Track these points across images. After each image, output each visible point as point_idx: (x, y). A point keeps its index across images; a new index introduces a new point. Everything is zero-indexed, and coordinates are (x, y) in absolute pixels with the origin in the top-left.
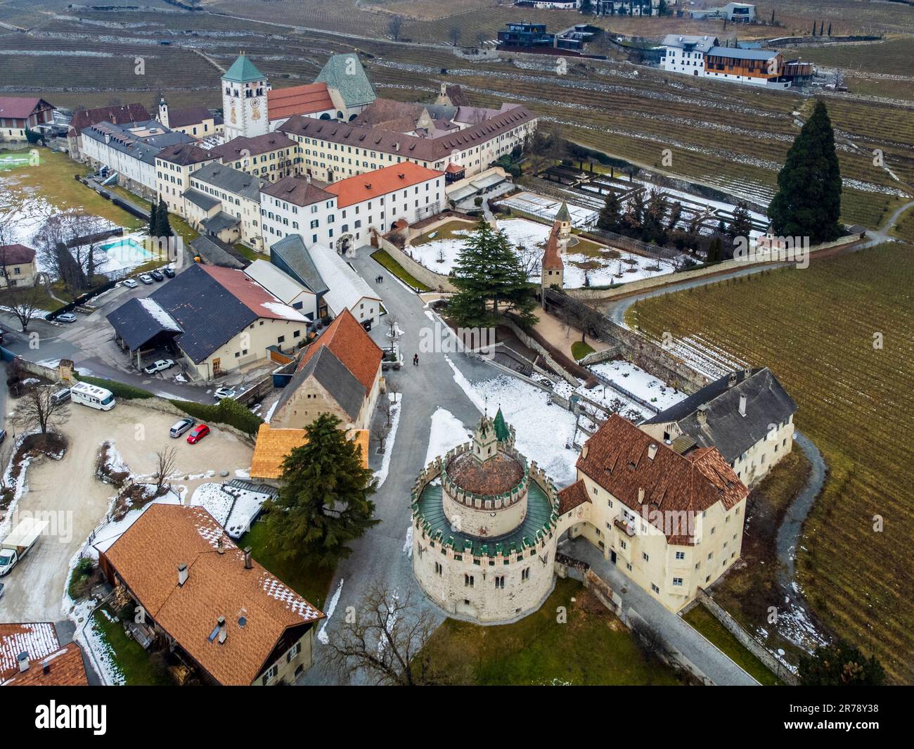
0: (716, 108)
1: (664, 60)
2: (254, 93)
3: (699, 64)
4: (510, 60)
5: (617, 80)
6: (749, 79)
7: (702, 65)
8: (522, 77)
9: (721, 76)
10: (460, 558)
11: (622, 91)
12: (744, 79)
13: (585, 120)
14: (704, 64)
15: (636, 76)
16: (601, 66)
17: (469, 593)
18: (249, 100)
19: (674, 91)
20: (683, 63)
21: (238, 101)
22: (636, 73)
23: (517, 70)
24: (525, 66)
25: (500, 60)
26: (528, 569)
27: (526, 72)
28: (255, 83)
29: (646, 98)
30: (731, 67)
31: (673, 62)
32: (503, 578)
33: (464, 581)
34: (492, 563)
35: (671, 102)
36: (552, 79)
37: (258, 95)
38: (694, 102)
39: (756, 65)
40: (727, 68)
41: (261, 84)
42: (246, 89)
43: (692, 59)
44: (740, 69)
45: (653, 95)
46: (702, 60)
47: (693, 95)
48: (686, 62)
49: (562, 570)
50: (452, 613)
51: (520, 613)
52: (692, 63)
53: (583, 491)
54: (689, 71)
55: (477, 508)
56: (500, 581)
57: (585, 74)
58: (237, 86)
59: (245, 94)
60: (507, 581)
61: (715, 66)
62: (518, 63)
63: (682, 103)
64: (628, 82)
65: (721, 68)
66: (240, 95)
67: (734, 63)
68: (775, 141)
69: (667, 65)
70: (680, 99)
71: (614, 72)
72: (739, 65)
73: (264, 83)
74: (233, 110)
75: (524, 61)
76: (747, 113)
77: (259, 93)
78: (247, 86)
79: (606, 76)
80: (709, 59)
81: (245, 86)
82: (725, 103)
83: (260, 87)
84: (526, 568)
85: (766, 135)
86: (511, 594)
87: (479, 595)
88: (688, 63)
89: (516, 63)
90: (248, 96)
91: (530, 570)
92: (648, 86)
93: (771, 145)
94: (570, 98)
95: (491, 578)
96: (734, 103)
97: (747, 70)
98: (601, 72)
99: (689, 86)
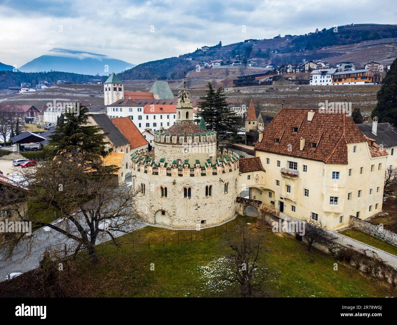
0: (338, 97)
1: (311, 82)
2: (118, 89)
3: (329, 81)
4: (239, 91)
5: (289, 93)
6: (355, 83)
7: (330, 81)
8: (244, 96)
9: (340, 84)
10: (157, 173)
11: (291, 97)
12: (353, 84)
13: (273, 109)
14: (331, 80)
15: (298, 90)
16: (281, 88)
17: (165, 203)
18: (115, 92)
19: (317, 93)
20: (321, 82)
21: (110, 92)
22: (298, 88)
23: (241, 94)
24: (245, 92)
25: (234, 91)
26: (211, 186)
27: (245, 94)
28: (118, 84)
29: (303, 98)
30: (345, 79)
31: (316, 82)
32: (190, 189)
33: (160, 194)
34: (180, 175)
35: (316, 98)
36: (258, 96)
37: (119, 90)
38: (327, 96)
39: (358, 76)
40: (343, 80)
41: (121, 85)
42: (113, 87)
43: (325, 79)
44: (350, 79)
45: (306, 96)
46: (330, 78)
47: (326, 93)
48: (322, 81)
49: (242, 209)
50: (152, 224)
51: (204, 225)
52: (325, 81)
53: (259, 164)
54: (324, 84)
55: (174, 144)
56: (187, 192)
57: (274, 92)
58: (110, 85)
59: (113, 89)
60: (193, 192)
61: (337, 80)
62: (242, 91)
63: (321, 97)
64: (295, 93)
65: (340, 80)
66: (111, 89)
67: (347, 76)
68: (371, 104)
69: (313, 83)
70: (320, 96)
71: (287, 90)
72: (349, 77)
73: (122, 85)
74: (108, 97)
75: (245, 90)
76: (355, 96)
77: (120, 89)
78: (114, 85)
79: (283, 92)
80: (334, 77)
81: (113, 85)
82: (343, 94)
83: (120, 87)
84: (209, 185)
85: (365, 103)
86: (197, 205)
87: (171, 204)
88: (324, 81)
89: (241, 91)
90: (114, 90)
91: (213, 188)
92: (304, 93)
93: (368, 106)
94: (266, 102)
95: (180, 188)
96: (348, 93)
97: (354, 79)
98: (281, 90)
99: (324, 90)
